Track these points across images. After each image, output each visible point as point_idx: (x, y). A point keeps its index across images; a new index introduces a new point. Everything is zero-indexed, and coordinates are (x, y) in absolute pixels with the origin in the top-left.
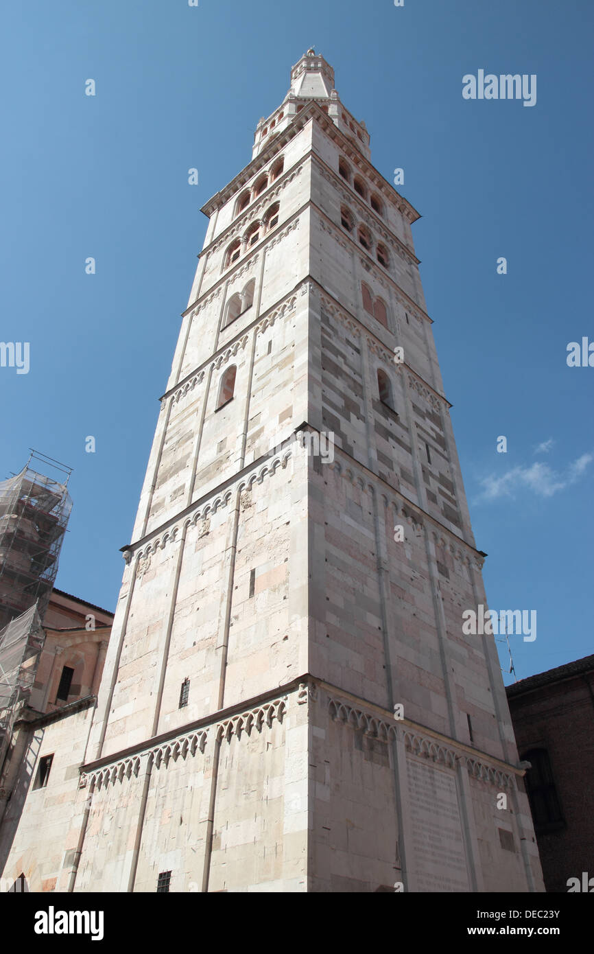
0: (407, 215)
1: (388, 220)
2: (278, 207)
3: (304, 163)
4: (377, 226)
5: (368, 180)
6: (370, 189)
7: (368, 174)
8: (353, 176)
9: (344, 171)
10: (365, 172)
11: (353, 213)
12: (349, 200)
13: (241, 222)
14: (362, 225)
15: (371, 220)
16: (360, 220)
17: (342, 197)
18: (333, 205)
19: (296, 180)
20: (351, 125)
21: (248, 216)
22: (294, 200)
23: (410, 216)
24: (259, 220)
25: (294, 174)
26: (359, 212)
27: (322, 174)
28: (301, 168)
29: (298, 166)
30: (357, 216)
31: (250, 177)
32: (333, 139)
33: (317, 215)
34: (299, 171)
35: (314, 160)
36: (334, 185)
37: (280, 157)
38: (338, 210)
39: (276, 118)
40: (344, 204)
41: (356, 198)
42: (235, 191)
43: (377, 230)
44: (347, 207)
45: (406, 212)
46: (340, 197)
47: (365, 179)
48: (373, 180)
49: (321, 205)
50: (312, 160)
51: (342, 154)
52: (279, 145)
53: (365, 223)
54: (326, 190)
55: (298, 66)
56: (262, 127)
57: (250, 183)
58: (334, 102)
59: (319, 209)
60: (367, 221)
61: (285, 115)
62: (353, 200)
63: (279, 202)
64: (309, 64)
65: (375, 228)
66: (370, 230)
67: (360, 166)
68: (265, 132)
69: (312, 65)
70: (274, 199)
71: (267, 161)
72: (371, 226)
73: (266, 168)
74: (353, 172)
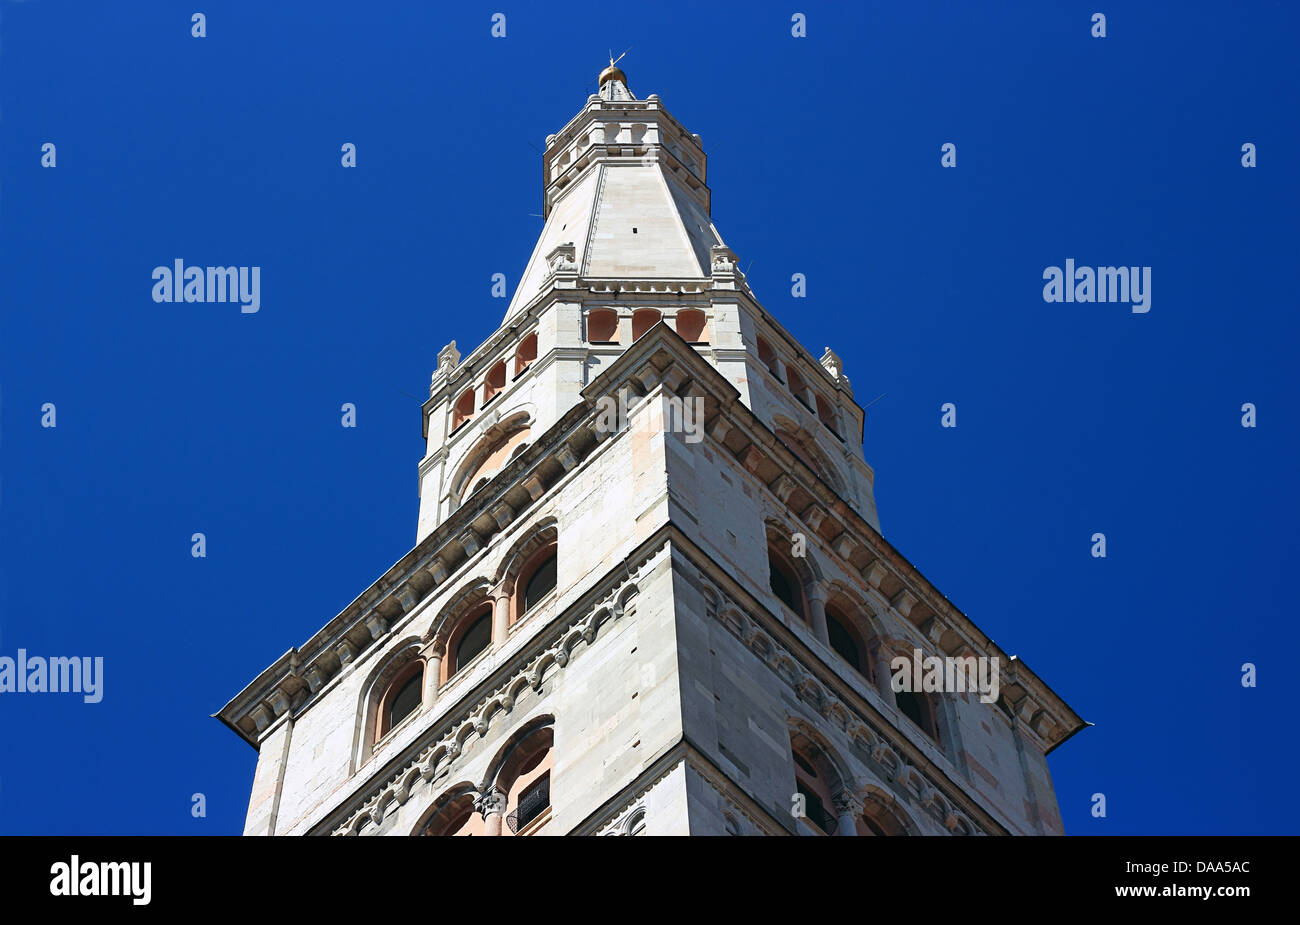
0: (1034, 723)
1: (962, 753)
2: (549, 740)
3: (642, 571)
4: (931, 792)
5: (877, 601)
6: (886, 637)
7: (876, 577)
8: (821, 595)
9: (788, 579)
10: (863, 571)
11: (837, 757)
12: (819, 703)
13: (396, 788)
14: (873, 797)
15: (905, 770)
16: (866, 779)
17: (793, 694)
18: (763, 735)
19: (614, 639)
20: (793, 374)
21: (423, 766)
22: (613, 722)
23: (1042, 726)
24: (467, 786)
25: (605, 614)
26: (857, 747)
27: (714, 612)
28: (633, 590)
29: (619, 579)
30: (857, 767)
31: (421, 593)
32: (740, 456)
33: (713, 795)
34: (624, 600)
35: (682, 560)
36: (760, 649)
37: (538, 525)
38: (785, 754)
39: (509, 354)
40: (801, 724)
41: (842, 690)
42: (359, 647)
43: (928, 810)
44: (812, 731)
45: (1027, 713)
46: (784, 696)
47: (865, 596)
48: (893, 600)
49: (722, 748)
50: (674, 564)
51: (778, 510)
52: (534, 479)
53: (887, 791)
54: (730, 674)
55: (570, 137)
56: (453, 384)
57: (420, 623)
58: (724, 298)
59: (717, 767)
60: (889, 781)
61: (543, 349)
62: (834, 699)
63: (550, 719)
64: (611, 132)
65: (919, 802)
66: (904, 815)
67: (845, 550)
68: (466, 405)
69: (624, 137)
70: (530, 708)
71: (484, 538)
72: (906, 795)
73: (487, 565)
74: (820, 577)
